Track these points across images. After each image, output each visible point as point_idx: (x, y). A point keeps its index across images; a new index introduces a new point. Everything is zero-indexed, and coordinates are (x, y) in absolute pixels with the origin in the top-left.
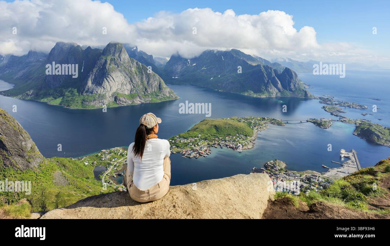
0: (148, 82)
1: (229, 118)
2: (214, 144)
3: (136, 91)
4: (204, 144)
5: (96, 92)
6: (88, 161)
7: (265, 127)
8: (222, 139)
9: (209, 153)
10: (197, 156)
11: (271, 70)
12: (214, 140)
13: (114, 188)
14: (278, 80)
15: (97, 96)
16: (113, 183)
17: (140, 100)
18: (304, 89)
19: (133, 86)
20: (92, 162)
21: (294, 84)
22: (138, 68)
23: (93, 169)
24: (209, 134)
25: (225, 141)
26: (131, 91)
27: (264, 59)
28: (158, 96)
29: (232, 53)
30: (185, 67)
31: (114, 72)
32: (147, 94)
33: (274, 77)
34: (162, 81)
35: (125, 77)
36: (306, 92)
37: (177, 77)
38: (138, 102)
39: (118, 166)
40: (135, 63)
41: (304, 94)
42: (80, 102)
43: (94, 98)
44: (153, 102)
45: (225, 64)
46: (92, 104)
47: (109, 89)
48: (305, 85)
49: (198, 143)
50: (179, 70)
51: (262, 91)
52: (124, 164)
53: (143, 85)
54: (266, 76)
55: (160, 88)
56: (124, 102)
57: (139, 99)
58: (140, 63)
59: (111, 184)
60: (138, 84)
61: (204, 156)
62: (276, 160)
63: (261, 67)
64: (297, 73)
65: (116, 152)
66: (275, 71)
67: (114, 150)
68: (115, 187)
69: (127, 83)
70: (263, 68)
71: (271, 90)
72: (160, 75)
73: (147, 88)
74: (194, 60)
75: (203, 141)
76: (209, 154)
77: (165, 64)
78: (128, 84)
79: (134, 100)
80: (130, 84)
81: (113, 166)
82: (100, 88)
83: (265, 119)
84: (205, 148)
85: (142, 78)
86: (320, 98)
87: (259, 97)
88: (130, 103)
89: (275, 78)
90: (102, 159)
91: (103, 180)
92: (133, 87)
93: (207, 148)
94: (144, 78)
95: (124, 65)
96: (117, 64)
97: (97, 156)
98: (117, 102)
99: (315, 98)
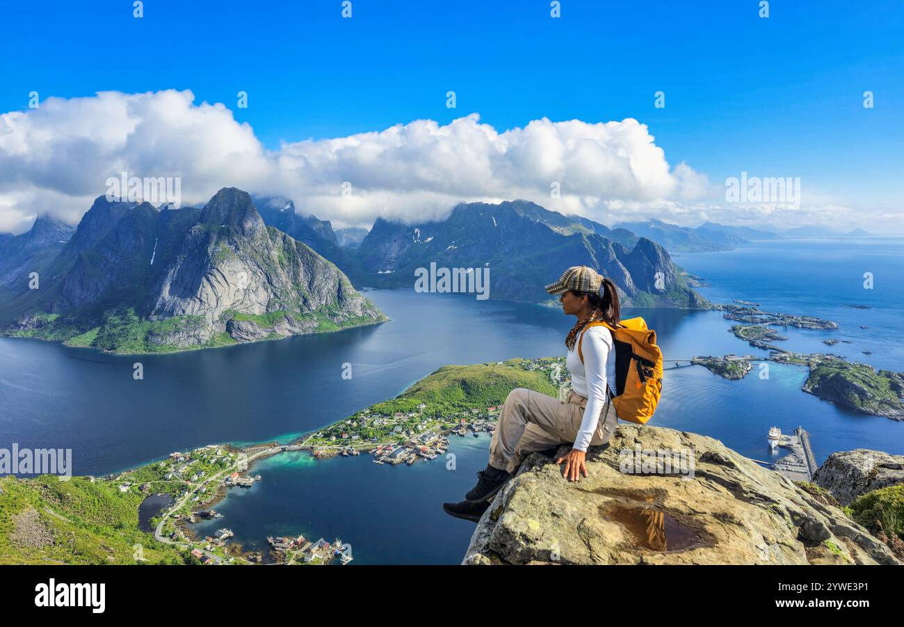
0: (310, 284)
1: (501, 363)
2: (457, 428)
3: (281, 306)
4: (431, 430)
5: (180, 312)
6: (129, 483)
8: (478, 414)
9: (443, 449)
10: (410, 459)
11: (607, 246)
12: (458, 416)
13: (181, 550)
14: (624, 269)
15: (183, 321)
16: (183, 536)
17: (289, 328)
19: (275, 294)
20: (139, 484)
23: (139, 501)
24: (446, 404)
25: (487, 419)
26: (268, 306)
28: (334, 315)
30: (407, 245)
32: (308, 312)
33: (614, 262)
34: (345, 278)
35: (256, 274)
38: (283, 331)
39: (206, 493)
42: (140, 337)
43: (176, 325)
45: (501, 236)
46: (170, 340)
47: (213, 304)
49: (418, 425)
52: (221, 487)
53: (298, 291)
54: (594, 259)
55: (340, 296)
56: (251, 334)
57: (287, 326)
59: (177, 540)
60: (286, 288)
61: (429, 459)
63: (582, 239)
65: (206, 456)
66: (617, 247)
67: (201, 453)
68: (183, 548)
69: (258, 288)
70: (587, 240)
73: (309, 297)
74: (430, 227)
75: (430, 420)
76: (443, 452)
77: (362, 241)
78: (261, 289)
79: (276, 328)
80: (266, 289)
81: (191, 493)
82: (192, 302)
84: (432, 438)
85: (296, 275)
89: (617, 263)
90: (166, 476)
91: (159, 532)
92: (272, 297)
93: (439, 438)
94: (301, 275)
97: (155, 469)
98: (233, 334)
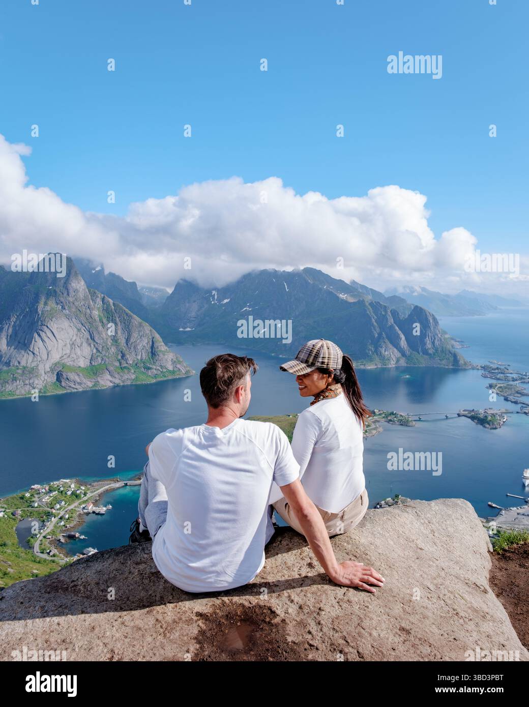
0: (127, 340)
3: (102, 360)
5: (16, 364)
6: (3, 510)
7: (374, 429)
11: (386, 312)
13: (61, 564)
14: (400, 332)
15: (19, 371)
16: (58, 553)
17: (111, 379)
18: (453, 350)
19: (97, 349)
20: (11, 510)
21: (432, 339)
22: (106, 309)
23: (14, 524)
26: (91, 360)
27: (371, 289)
28: (149, 368)
29: (306, 277)
30: (206, 306)
31: (54, 319)
32: (126, 365)
33: (392, 326)
34: (157, 336)
35: (79, 330)
36: (455, 356)
37: (188, 329)
38: (106, 382)
39: (68, 519)
40: (99, 301)
41: (452, 359)
43: (13, 375)
44: (139, 383)
45: (292, 300)
46: (9, 387)
47: (45, 357)
48: (453, 342)
50: (193, 314)
51: (368, 356)
52: (80, 514)
53: (117, 346)
54: (375, 324)
55: (153, 353)
56: (78, 383)
57: (109, 377)
58: (110, 299)
59: (54, 555)
60: (107, 344)
62: (397, 496)
63: (365, 305)
64: (438, 317)
65: (62, 489)
66: (394, 314)
67: (58, 486)
69: (82, 343)
70: (370, 307)
71: (386, 353)
72: (154, 325)
73: (126, 353)
74: (226, 291)
77: (164, 301)
78: (85, 344)
79: (99, 379)
80: (90, 345)
81: (57, 519)
82: (25, 355)
83: (374, 413)
86: (484, 368)
87: (362, 367)
88: (90, 384)
89: (394, 328)
90: (33, 504)
91: (37, 549)
92: (95, 351)
95: (76, 303)
96: (62, 302)
97: (22, 498)
98: (63, 384)
99: (473, 369)
